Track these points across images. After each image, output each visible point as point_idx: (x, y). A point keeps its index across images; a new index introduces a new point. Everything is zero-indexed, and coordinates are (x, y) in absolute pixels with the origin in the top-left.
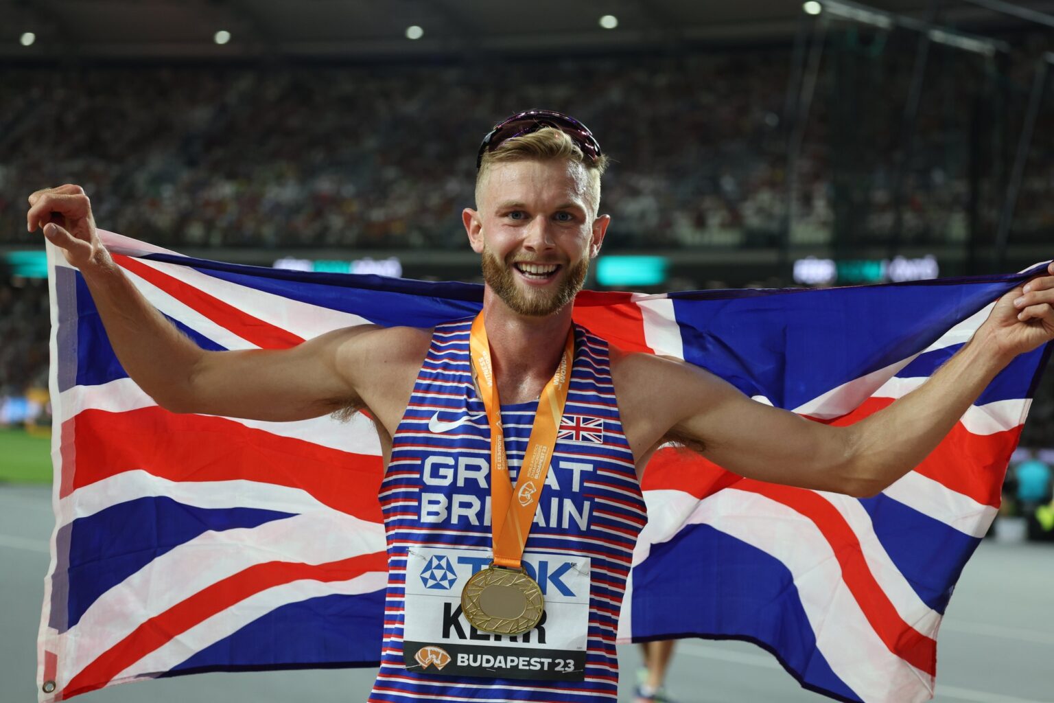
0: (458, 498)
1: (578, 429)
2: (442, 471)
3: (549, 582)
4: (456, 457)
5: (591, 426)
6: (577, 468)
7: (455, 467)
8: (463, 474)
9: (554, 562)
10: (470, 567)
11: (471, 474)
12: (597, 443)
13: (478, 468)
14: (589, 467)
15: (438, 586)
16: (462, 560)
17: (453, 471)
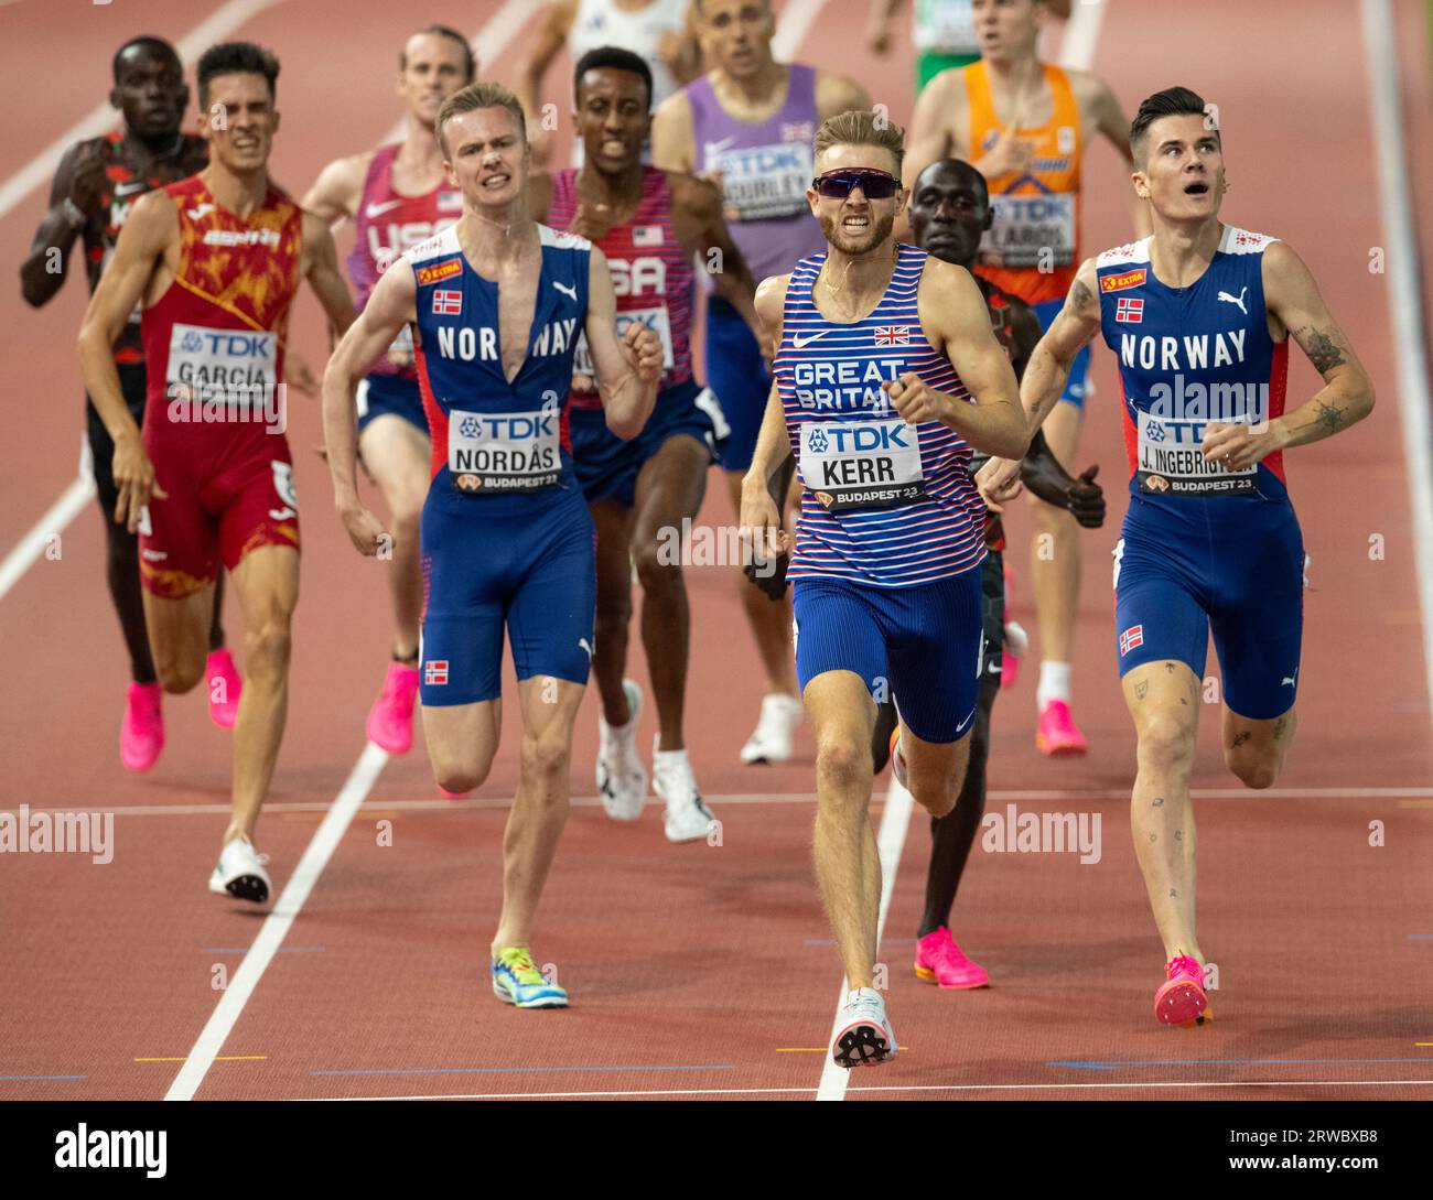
0: (819, 392)
1: (892, 336)
2: (806, 374)
3: (890, 440)
4: (813, 363)
5: (901, 332)
6: (893, 364)
7: (814, 371)
8: (820, 375)
9: (891, 425)
10: (835, 435)
11: (824, 375)
12: (906, 344)
13: (827, 370)
14: (901, 363)
15: (818, 450)
16: (830, 431)
17: (812, 374)
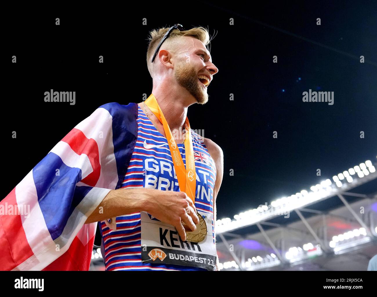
1: (201, 157)
2: (154, 166)
5: (205, 157)
6: (204, 174)
12: (208, 165)
14: (208, 174)
17: (158, 166)
